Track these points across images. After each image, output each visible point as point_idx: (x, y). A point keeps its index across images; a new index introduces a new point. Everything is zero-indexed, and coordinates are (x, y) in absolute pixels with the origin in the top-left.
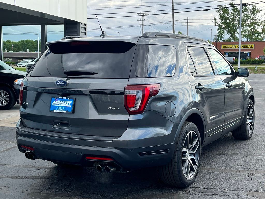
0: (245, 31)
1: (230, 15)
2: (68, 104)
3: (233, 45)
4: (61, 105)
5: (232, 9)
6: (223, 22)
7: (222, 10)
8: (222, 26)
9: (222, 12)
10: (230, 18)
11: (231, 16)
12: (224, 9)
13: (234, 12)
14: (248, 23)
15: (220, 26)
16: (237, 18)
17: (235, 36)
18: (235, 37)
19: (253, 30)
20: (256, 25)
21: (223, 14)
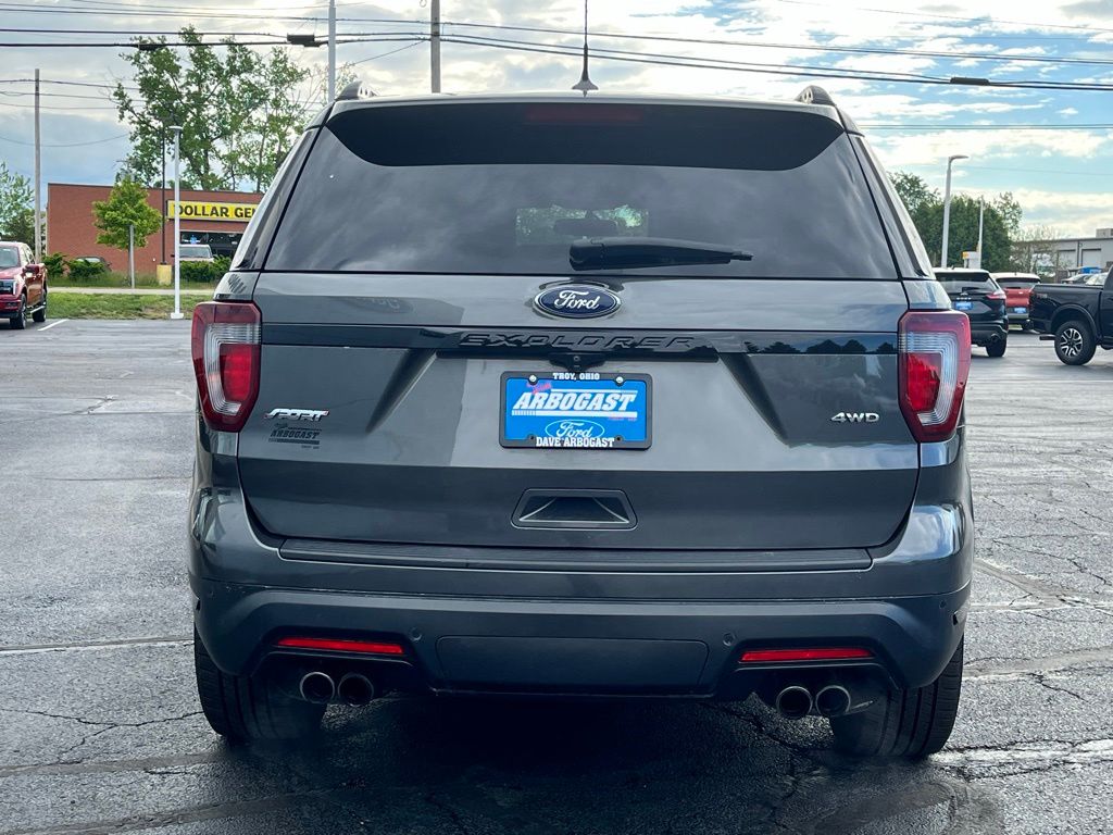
0: (247, 152)
1: (183, 81)
2: (614, 404)
3: (219, 206)
5: (192, 55)
6: (155, 107)
7: (148, 57)
8: (151, 123)
9: (152, 66)
10: (184, 91)
11: (188, 83)
12: (158, 53)
13: (199, 68)
14: (258, 119)
15: (144, 122)
16: (212, 94)
17: (207, 168)
18: (206, 172)
19: (279, 151)
20: (290, 129)
21: (152, 71)
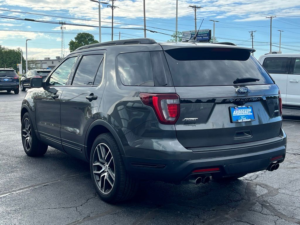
2: (248, 112)
4: (242, 114)
